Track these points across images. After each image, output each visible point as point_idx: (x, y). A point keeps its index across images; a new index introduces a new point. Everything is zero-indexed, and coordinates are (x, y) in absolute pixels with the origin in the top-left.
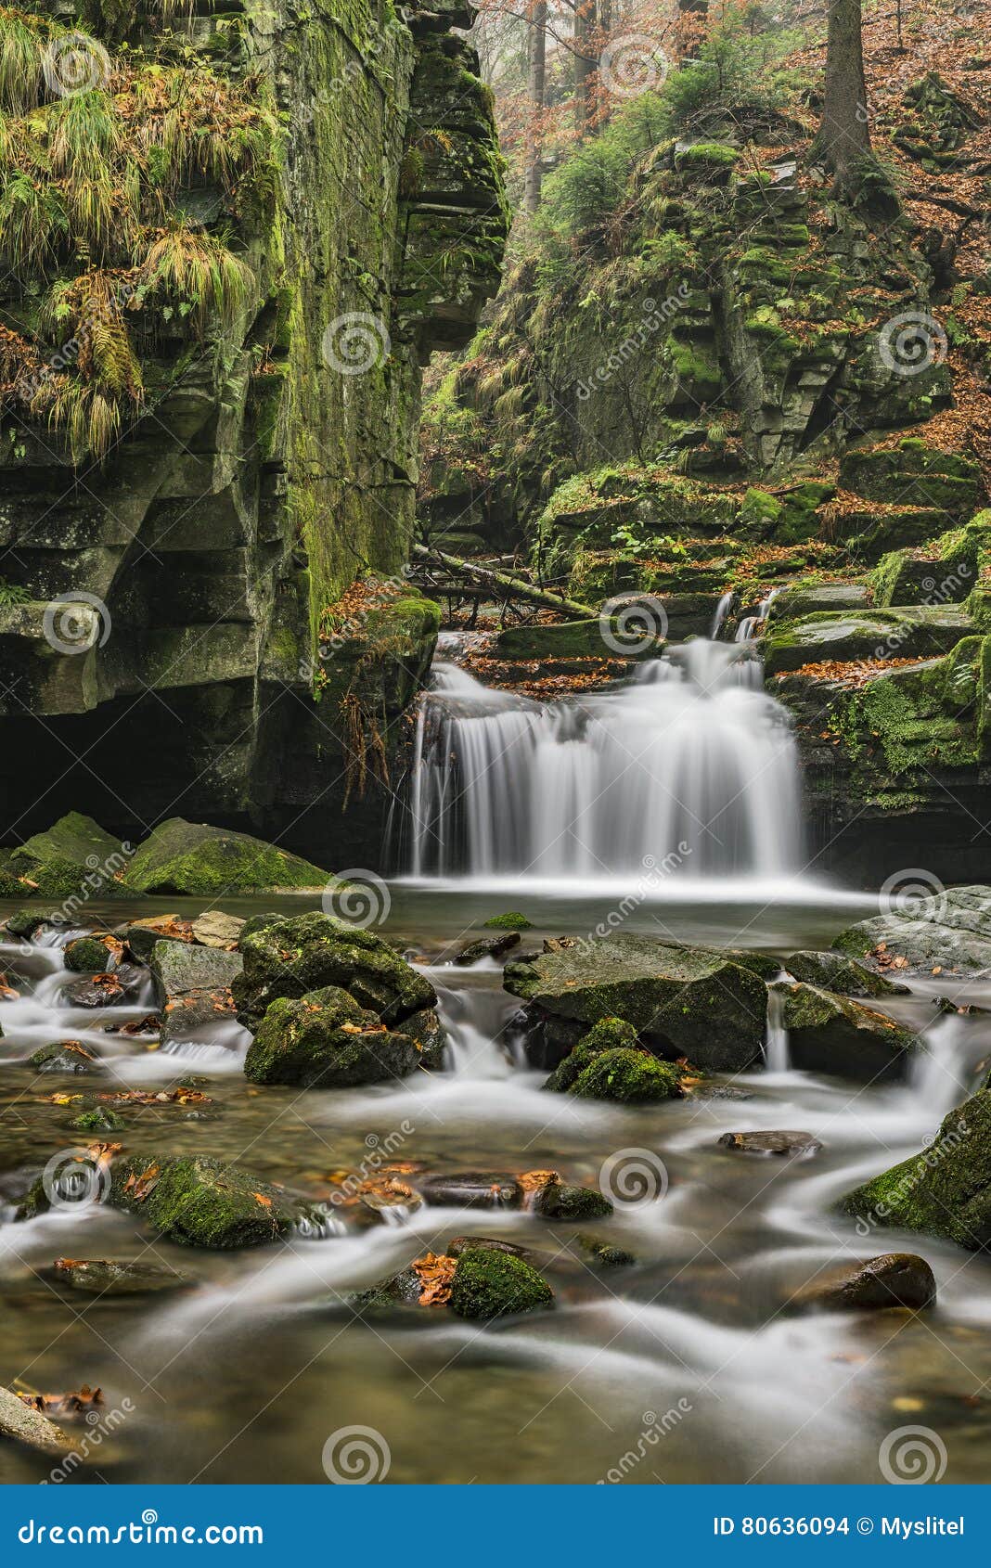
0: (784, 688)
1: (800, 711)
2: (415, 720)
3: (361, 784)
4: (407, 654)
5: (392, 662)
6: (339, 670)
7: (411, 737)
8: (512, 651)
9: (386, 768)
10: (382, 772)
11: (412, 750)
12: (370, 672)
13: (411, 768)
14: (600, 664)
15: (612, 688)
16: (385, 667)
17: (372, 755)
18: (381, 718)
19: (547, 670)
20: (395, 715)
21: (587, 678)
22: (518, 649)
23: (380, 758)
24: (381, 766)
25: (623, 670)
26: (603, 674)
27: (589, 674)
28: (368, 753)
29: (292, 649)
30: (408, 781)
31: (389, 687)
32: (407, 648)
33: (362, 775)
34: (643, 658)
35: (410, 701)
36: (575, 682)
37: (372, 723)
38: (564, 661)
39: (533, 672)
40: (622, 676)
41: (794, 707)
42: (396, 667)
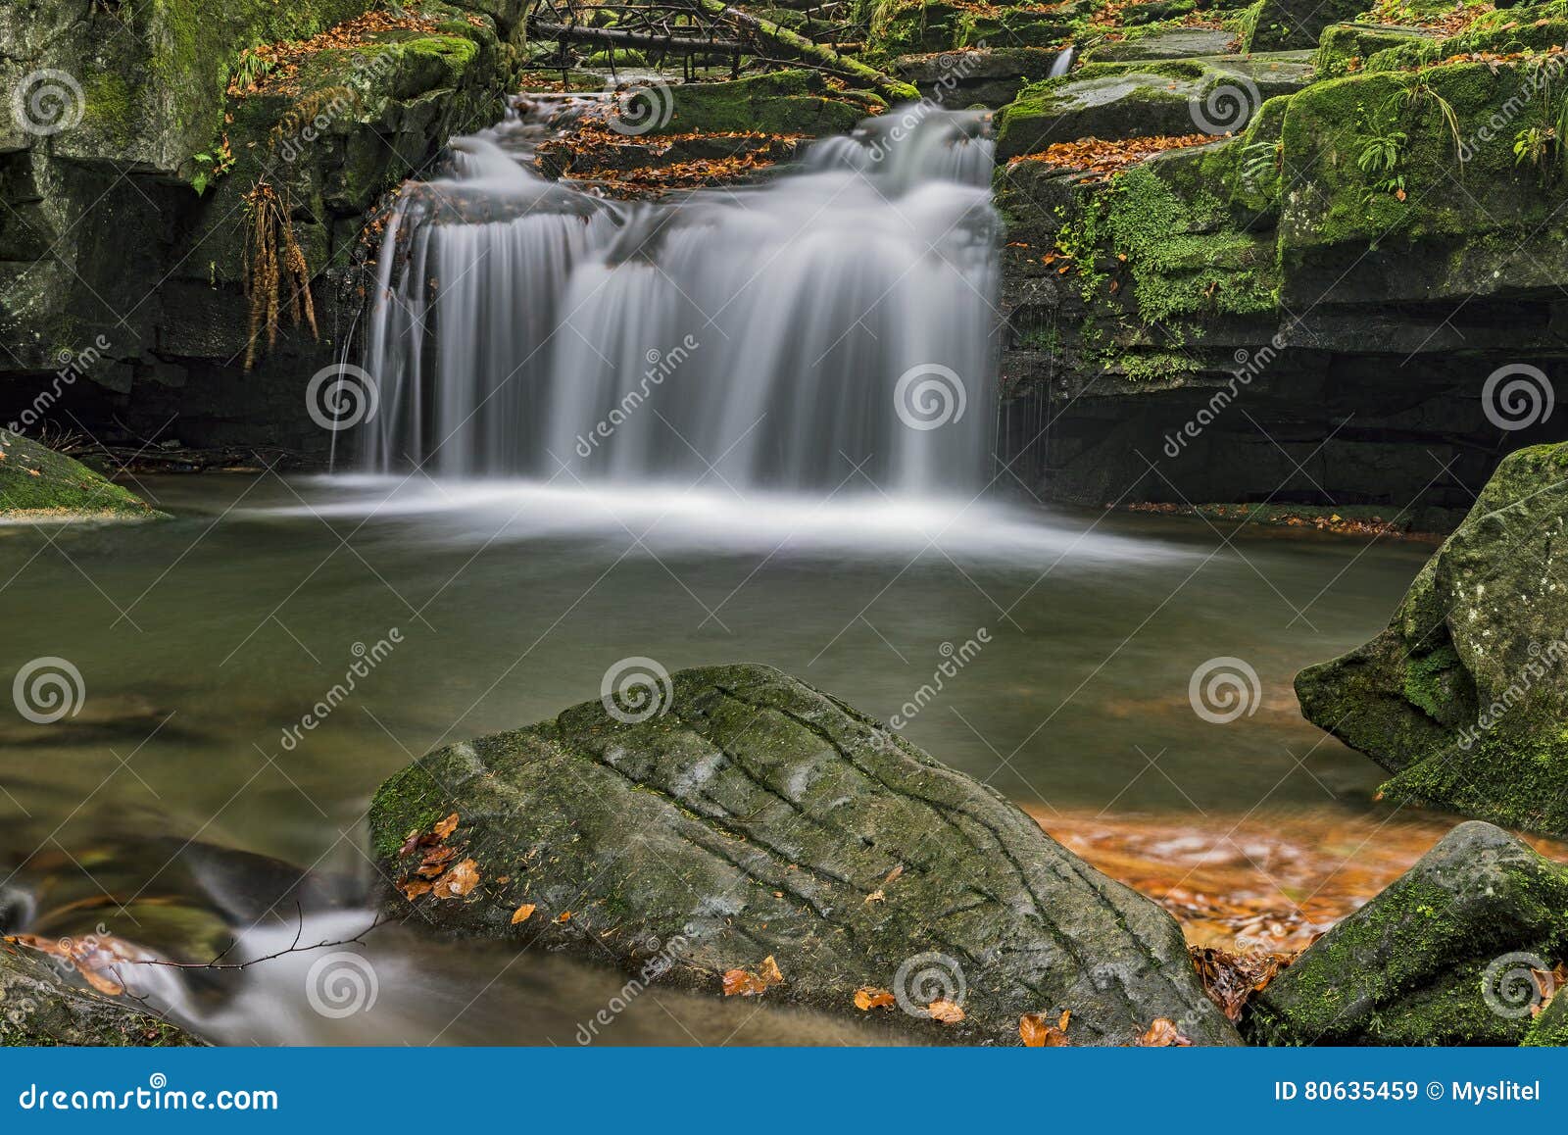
0: (1010, 180)
1: (1018, 219)
2: (384, 225)
4: (366, 120)
6: (251, 145)
7: (373, 253)
9: (309, 302)
10: (303, 308)
11: (370, 278)
13: (369, 302)
14: (760, 143)
15: (762, 181)
17: (288, 281)
18: (311, 221)
19: (684, 152)
20: (345, 219)
21: (735, 164)
23: (300, 286)
24: (302, 298)
25: (790, 152)
26: (759, 158)
27: (741, 157)
28: (282, 279)
29: (116, 107)
30: (365, 322)
31: (328, 172)
32: (367, 109)
33: (273, 314)
34: (824, 132)
35: (378, 194)
36: (713, 170)
37: (288, 230)
38: (714, 138)
39: (660, 153)
40: (786, 161)
41: (1013, 211)
42: (342, 140)
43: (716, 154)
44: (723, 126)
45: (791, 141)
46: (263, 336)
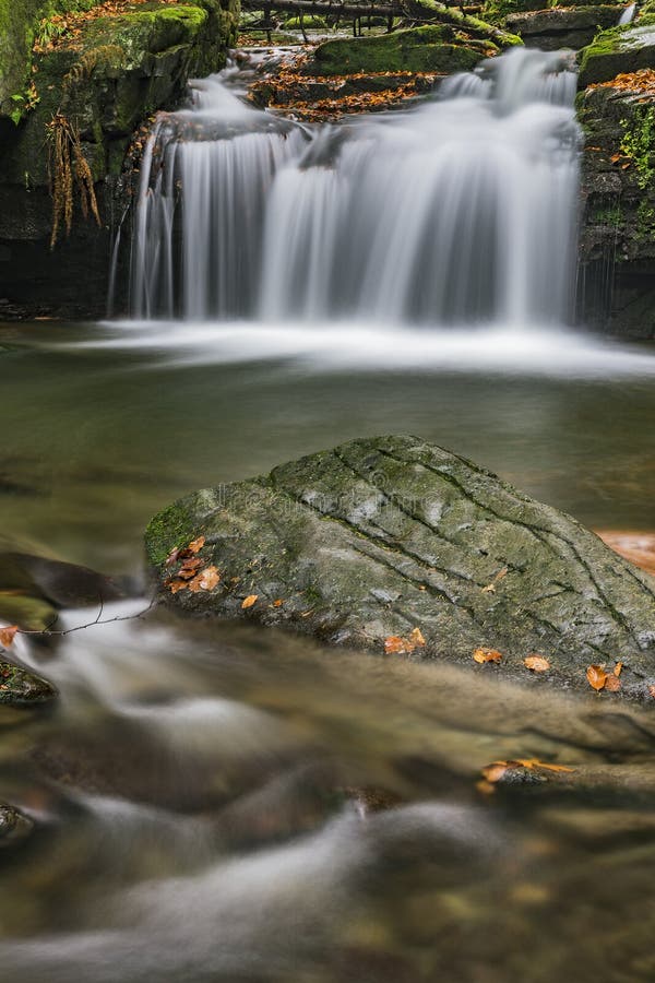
0: (588, 102)
1: (593, 130)
2: (144, 144)
3: (68, 219)
4: (130, 67)
5: (103, 77)
6: (50, 88)
7: (138, 164)
8: (326, 66)
9: (94, 199)
10: (89, 204)
11: (136, 179)
12: (81, 88)
13: (135, 199)
14: (408, 79)
15: (409, 106)
16: (97, 83)
17: (78, 184)
18: (93, 142)
19: (355, 87)
21: (390, 95)
23: (87, 188)
24: (89, 197)
25: (429, 86)
26: (407, 90)
27: (395, 90)
28: (75, 183)
31: (104, 106)
32: (130, 60)
33: (68, 207)
34: (452, 70)
35: (141, 121)
36: (375, 99)
37: (78, 148)
38: (373, 77)
39: (337, 88)
40: (427, 92)
41: (590, 124)
42: (114, 82)
43: (376, 88)
44: (380, 68)
45: (430, 77)
46: (62, 223)
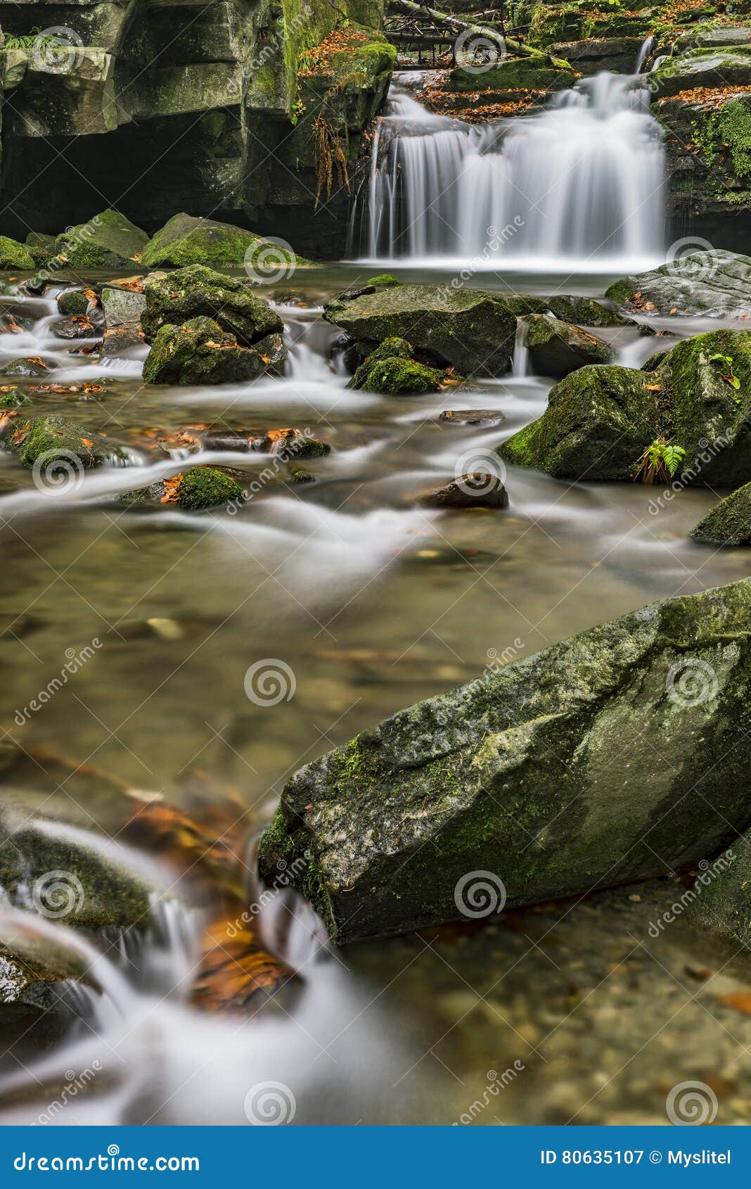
0: (663, 110)
1: (671, 128)
2: (372, 139)
3: (329, 188)
4: (365, 87)
5: (352, 93)
6: (312, 100)
7: (368, 152)
8: (460, 85)
9: (346, 176)
10: (344, 177)
11: (369, 165)
12: (335, 101)
13: (368, 176)
14: (525, 94)
15: (533, 113)
16: (347, 97)
17: (336, 165)
18: (344, 137)
19: (486, 100)
20: (356, 135)
21: (515, 106)
22: (465, 83)
23: (343, 168)
24: (344, 174)
25: (543, 99)
26: (527, 102)
27: (517, 102)
28: (334, 163)
29: (271, 84)
30: (366, 186)
31: (350, 113)
32: (365, 82)
33: (329, 181)
34: (559, 88)
35: (368, 124)
36: (507, 108)
37: (336, 141)
38: (499, 92)
39: (474, 101)
40: (544, 103)
41: (668, 125)
42: (356, 97)
43: (503, 100)
44: (502, 86)
45: (543, 93)
46: (324, 191)
